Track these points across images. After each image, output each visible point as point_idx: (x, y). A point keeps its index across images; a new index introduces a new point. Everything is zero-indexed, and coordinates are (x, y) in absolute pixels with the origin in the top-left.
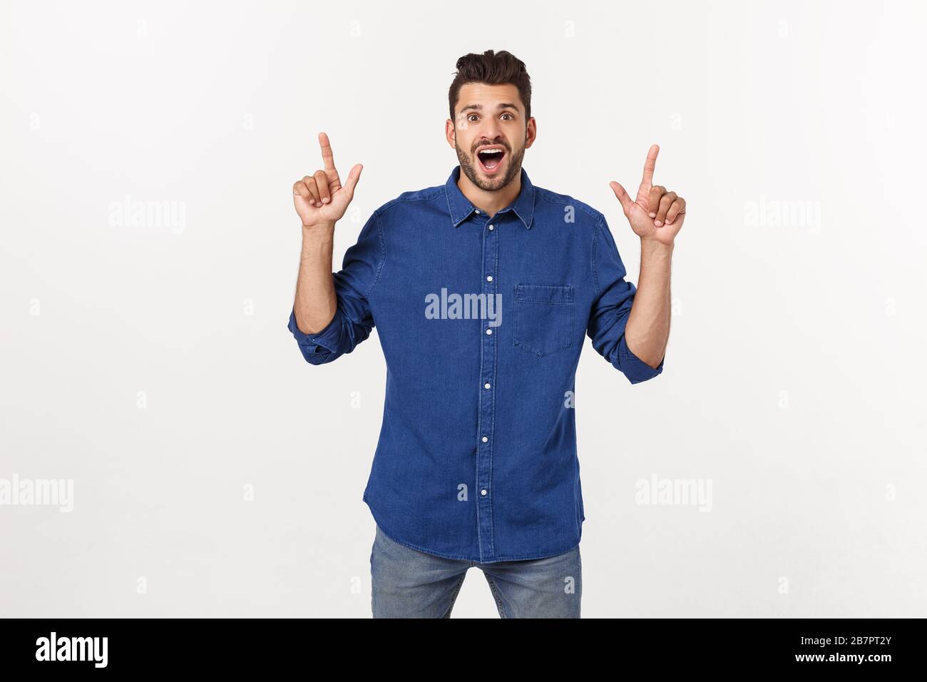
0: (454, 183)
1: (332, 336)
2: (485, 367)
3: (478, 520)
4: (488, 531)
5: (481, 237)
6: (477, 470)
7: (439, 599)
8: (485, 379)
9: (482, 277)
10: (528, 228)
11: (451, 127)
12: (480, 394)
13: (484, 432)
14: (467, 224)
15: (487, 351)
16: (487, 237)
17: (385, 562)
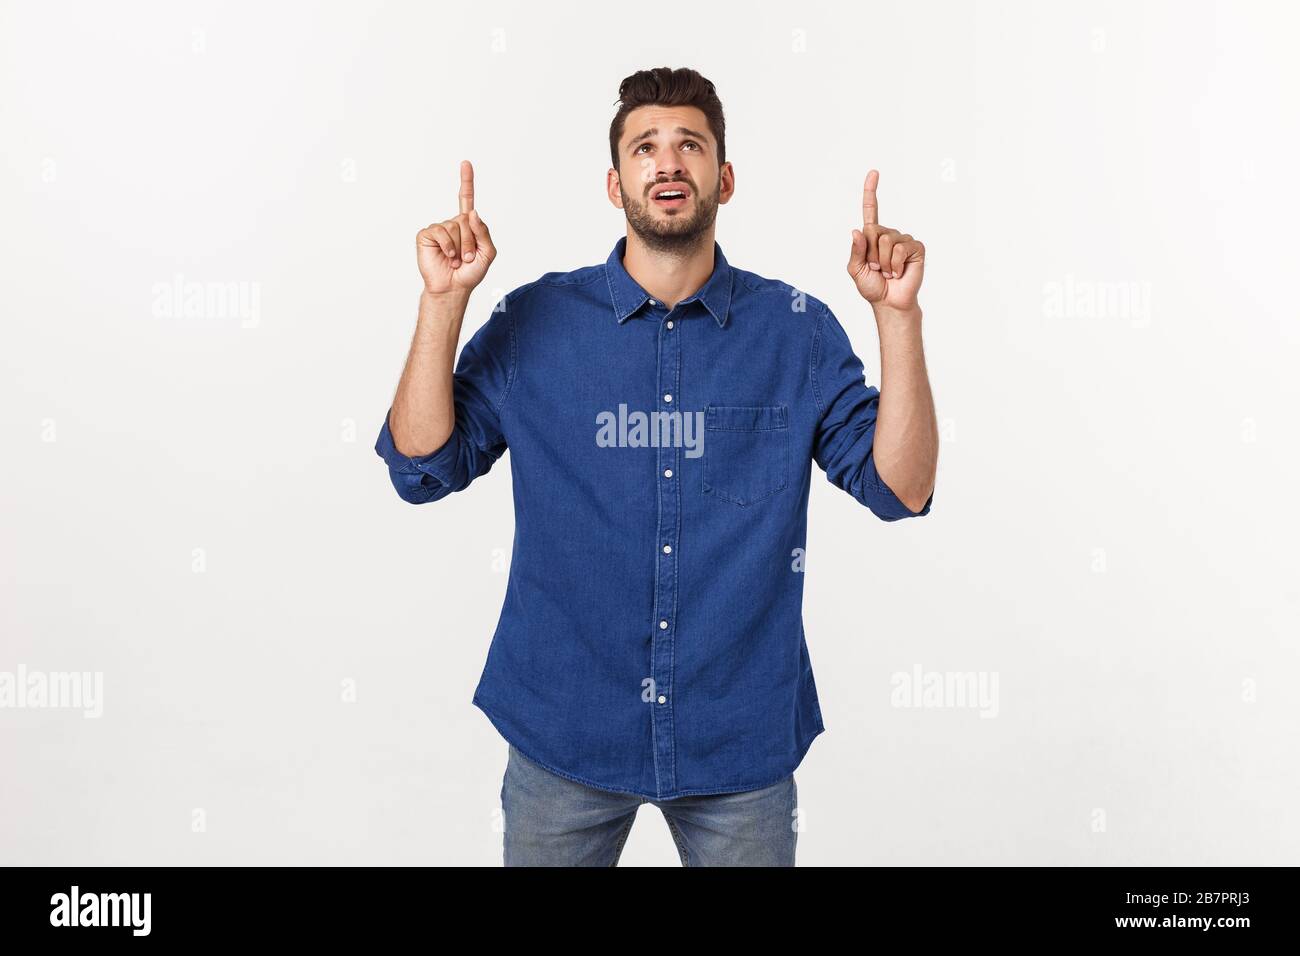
0: (618, 262)
1: (445, 462)
2: (664, 523)
3: (654, 739)
4: (668, 754)
5: (656, 339)
6: (653, 668)
7: (599, 850)
8: (663, 539)
9: (658, 396)
10: (722, 326)
11: (615, 178)
12: (657, 561)
13: (662, 615)
14: (636, 320)
15: (666, 500)
16: (663, 339)
17: (522, 798)
